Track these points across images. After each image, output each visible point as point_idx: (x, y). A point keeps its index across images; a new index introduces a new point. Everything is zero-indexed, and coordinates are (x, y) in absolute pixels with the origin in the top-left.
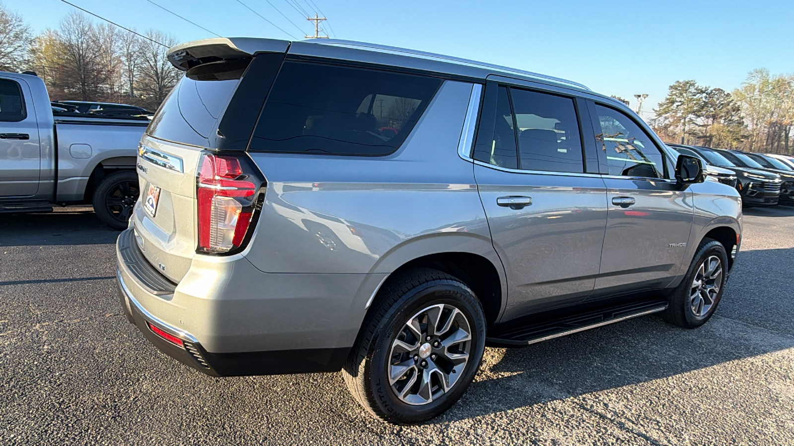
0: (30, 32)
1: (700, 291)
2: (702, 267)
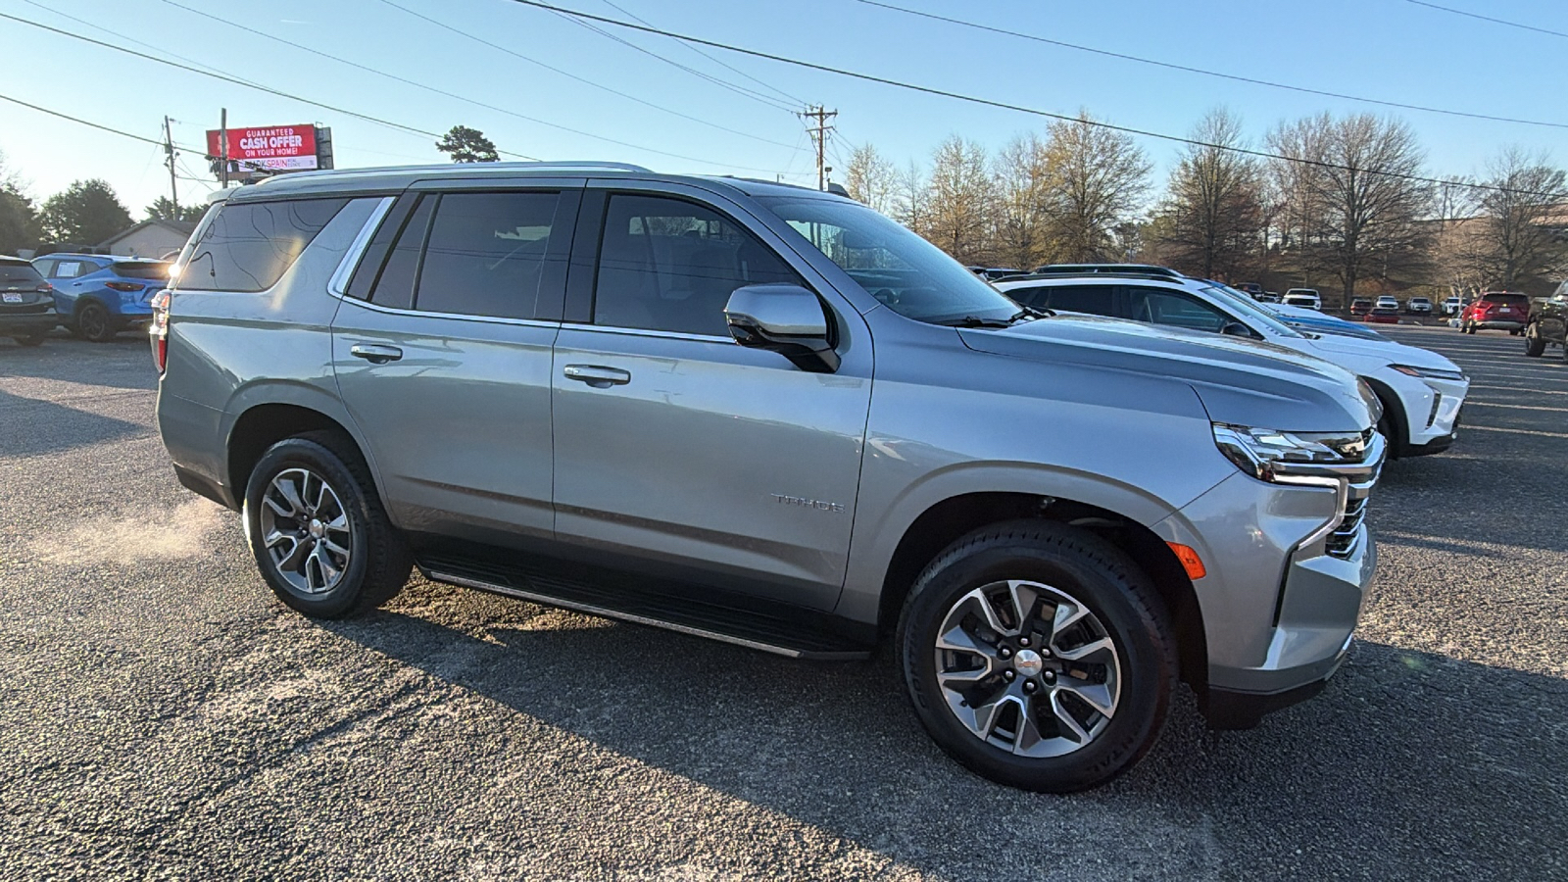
1: (1030, 685)
2: (972, 598)
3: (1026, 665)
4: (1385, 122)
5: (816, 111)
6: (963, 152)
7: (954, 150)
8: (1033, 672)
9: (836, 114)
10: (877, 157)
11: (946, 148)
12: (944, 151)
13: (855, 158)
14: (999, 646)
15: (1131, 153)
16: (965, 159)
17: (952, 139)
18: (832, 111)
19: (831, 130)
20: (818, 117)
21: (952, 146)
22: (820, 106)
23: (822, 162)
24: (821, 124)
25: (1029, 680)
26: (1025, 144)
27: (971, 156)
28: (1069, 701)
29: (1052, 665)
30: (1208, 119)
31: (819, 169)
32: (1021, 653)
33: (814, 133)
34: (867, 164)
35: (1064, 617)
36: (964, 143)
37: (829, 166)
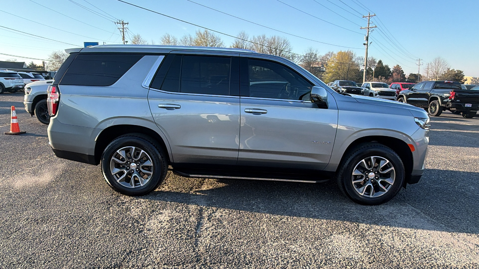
0: (223, 44)
1: (372, 181)
2: (362, 162)
3: (371, 176)
4: (283, 39)
5: (122, 22)
6: (170, 39)
7: (167, 38)
8: (373, 178)
9: (128, 24)
10: (142, 39)
11: (165, 37)
12: (164, 38)
13: (134, 39)
14: (365, 172)
15: (220, 43)
16: (171, 41)
17: (166, 35)
18: (127, 23)
19: (127, 29)
20: (122, 24)
21: (167, 37)
22: (122, 21)
23: (124, 39)
24: (123, 27)
25: (372, 179)
26: (188, 38)
27: (173, 40)
28: (383, 183)
29: (377, 175)
30: (240, 34)
31: (123, 41)
32: (371, 173)
33: (121, 29)
34: (138, 40)
35: (383, 164)
36: (170, 36)
37: (127, 41)
